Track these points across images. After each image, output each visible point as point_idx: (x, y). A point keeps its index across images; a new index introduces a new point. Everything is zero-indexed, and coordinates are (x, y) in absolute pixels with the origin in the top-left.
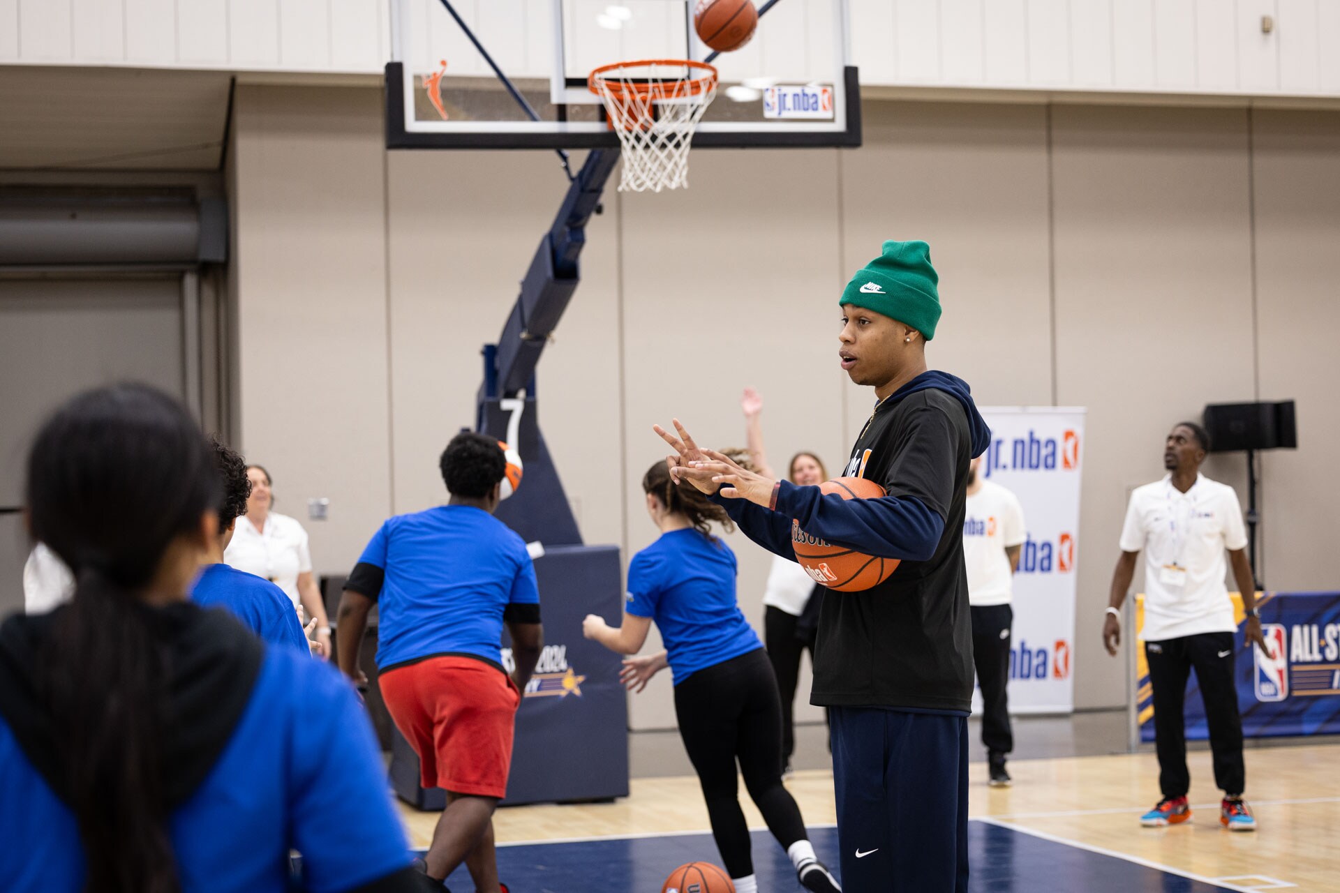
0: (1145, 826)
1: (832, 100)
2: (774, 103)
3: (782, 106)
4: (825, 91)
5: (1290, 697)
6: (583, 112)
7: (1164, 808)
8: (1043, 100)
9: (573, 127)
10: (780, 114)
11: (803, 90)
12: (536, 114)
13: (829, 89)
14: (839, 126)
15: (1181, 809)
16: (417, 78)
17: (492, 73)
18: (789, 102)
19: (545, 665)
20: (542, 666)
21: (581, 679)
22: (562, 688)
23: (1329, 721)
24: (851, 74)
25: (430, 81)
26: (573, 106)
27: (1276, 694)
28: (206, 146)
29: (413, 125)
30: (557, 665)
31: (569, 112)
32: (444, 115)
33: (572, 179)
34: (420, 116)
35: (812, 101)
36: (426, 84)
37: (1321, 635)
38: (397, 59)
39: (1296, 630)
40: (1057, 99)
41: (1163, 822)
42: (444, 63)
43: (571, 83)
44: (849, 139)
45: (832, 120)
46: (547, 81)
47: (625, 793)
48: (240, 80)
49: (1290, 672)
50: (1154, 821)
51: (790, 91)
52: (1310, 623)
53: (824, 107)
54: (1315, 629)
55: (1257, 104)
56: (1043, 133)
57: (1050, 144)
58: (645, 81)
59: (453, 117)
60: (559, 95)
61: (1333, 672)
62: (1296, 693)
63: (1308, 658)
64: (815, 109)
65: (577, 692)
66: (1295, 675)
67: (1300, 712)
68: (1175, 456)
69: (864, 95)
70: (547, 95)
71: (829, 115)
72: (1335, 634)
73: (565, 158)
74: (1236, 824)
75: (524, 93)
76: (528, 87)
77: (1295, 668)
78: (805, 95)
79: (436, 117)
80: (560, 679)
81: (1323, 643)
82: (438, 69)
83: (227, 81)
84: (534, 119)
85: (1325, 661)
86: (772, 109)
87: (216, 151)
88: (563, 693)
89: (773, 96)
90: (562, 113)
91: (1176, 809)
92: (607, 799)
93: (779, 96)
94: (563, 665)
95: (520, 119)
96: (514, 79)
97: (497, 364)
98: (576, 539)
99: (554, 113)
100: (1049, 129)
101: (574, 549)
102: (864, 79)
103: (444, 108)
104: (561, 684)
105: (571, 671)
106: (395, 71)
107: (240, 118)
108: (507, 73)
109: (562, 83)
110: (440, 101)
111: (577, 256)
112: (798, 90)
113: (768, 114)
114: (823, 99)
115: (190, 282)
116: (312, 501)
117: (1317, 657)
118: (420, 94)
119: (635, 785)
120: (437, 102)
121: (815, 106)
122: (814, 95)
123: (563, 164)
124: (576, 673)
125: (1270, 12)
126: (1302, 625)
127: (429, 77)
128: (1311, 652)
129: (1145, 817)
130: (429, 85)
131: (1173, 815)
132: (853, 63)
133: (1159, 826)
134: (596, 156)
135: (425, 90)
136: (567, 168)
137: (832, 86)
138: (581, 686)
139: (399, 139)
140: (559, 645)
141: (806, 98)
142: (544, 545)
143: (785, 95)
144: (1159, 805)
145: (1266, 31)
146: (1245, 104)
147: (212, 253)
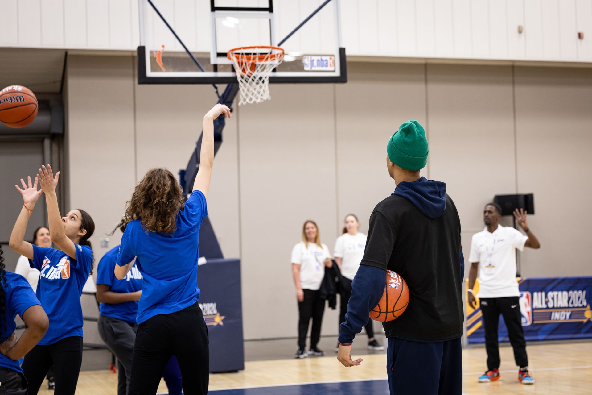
0: (480, 382)
1: (334, 62)
2: (308, 64)
3: (312, 65)
4: (331, 58)
5: (533, 324)
6: (225, 68)
7: (489, 374)
8: (423, 62)
9: (220, 74)
10: (311, 68)
11: (321, 58)
12: (204, 68)
13: (333, 57)
14: (337, 74)
15: (496, 374)
16: (151, 52)
17: (184, 50)
18: (315, 63)
19: (207, 312)
20: (206, 312)
21: (223, 318)
22: (214, 322)
23: (550, 334)
24: (342, 51)
25: (157, 54)
26: (220, 65)
27: (526, 322)
28: (54, 82)
29: (150, 74)
30: (213, 312)
31: (219, 68)
32: (163, 69)
33: (219, 97)
34: (153, 70)
35: (325, 63)
36: (155, 55)
37: (546, 296)
38: (142, 45)
39: (535, 294)
40: (429, 61)
41: (488, 380)
42: (163, 46)
43: (220, 55)
44: (342, 79)
45: (334, 71)
46: (209, 54)
47: (242, 368)
48: (69, 53)
49: (533, 313)
50: (484, 380)
51: (315, 58)
52: (541, 291)
53: (331, 66)
54: (543, 294)
55: (516, 64)
56: (423, 76)
57: (426, 81)
58: (251, 54)
59: (167, 70)
60: (214, 60)
61: (551, 313)
62: (536, 322)
63: (540, 306)
64: (327, 66)
65: (221, 323)
66: (535, 314)
67: (537, 330)
68: (489, 219)
69: (348, 59)
70: (209, 60)
71: (332, 69)
72: (552, 296)
73: (216, 88)
74: (525, 381)
75: (198, 59)
76: (201, 56)
77: (535, 311)
78: (322, 60)
79: (161, 70)
80: (214, 318)
81: (547, 300)
82: (161, 49)
83: (64, 54)
84: (203, 71)
85: (548, 308)
86: (308, 66)
87: (59, 85)
88: (215, 324)
89: (308, 61)
90: (215, 68)
91: (494, 375)
92: (234, 371)
93: (311, 61)
94: (215, 312)
95: (197, 71)
96: (194, 53)
97: (186, 178)
98: (220, 255)
99: (212, 68)
100: (426, 74)
101: (220, 260)
102: (348, 53)
103: (163, 66)
104: (214, 320)
105: (218, 314)
106: (141, 50)
107: (69, 70)
108: (191, 50)
109: (216, 55)
110: (162, 63)
111: (221, 131)
112: (319, 58)
113: (306, 68)
114: (330, 62)
115: (47, 142)
116: (102, 239)
117: (544, 306)
118: (153, 59)
119: (247, 364)
120: (160, 63)
121: (326, 65)
122: (326, 60)
123: (215, 90)
124: (221, 315)
125: (522, 24)
126: (538, 292)
127: (156, 52)
128: (542, 304)
129: (480, 378)
130: (157, 56)
131: (492, 377)
132: (343, 46)
133: (486, 382)
134: (230, 87)
135: (155, 58)
136: (217, 92)
137: (334, 56)
138: (223, 321)
139: (144, 80)
140: (213, 303)
141: (322, 61)
142: (207, 258)
143: (313, 60)
144: (486, 372)
145: (520, 32)
146: (511, 64)
147: (56, 129)
